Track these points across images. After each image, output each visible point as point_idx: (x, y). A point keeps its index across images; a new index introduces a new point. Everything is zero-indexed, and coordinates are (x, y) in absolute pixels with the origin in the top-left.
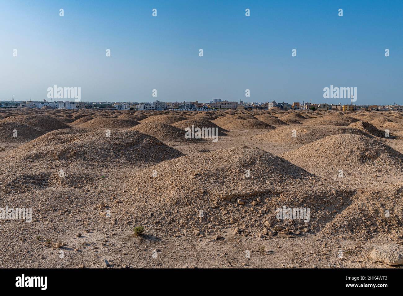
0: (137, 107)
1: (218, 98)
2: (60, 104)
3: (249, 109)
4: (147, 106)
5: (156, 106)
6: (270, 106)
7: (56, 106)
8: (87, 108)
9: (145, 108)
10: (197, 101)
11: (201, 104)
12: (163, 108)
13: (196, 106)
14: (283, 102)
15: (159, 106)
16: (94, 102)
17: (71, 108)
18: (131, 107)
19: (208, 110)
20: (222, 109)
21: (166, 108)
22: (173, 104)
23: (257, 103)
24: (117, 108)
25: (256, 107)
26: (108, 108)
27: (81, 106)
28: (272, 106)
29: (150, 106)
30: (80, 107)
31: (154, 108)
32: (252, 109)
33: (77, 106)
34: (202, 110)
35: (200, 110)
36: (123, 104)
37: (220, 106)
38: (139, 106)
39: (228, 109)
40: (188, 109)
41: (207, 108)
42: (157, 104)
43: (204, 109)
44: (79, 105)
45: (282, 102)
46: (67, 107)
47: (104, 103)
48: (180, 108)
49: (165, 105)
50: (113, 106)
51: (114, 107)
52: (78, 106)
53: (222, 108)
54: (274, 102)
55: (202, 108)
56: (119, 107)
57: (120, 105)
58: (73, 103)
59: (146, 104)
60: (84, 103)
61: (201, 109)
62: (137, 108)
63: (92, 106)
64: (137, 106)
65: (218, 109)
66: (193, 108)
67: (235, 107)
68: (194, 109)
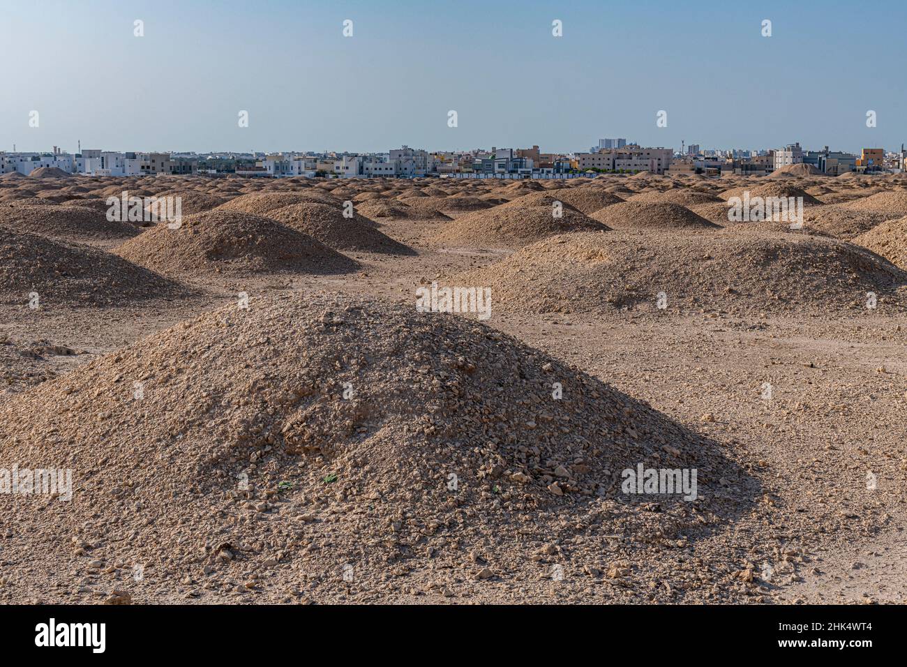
0: (338, 168)
1: (614, 137)
2: (88, 161)
3: (709, 172)
4: (371, 165)
5: (398, 165)
6: (782, 162)
7: (79, 169)
8: (174, 173)
9: (361, 172)
10: (536, 147)
11: (548, 157)
12: (423, 172)
13: (529, 162)
14: (827, 148)
15: (408, 165)
16: (211, 154)
17: (124, 172)
18: (320, 167)
19: (570, 175)
20: (618, 172)
21: (435, 169)
22: (460, 156)
23: (747, 153)
24: (271, 172)
25: (733, 166)
26: (240, 172)
27: (158, 165)
28: (789, 160)
29: (379, 165)
30: (154, 168)
31: (393, 172)
32: (720, 173)
33: (143, 167)
34: (550, 176)
35: (544, 175)
36: (291, 159)
37: (611, 162)
38: (343, 164)
39: (638, 172)
40: (503, 173)
41: (567, 171)
42: (403, 158)
43: (558, 172)
44: (149, 162)
45: (822, 149)
46: (111, 169)
47: (243, 154)
48: (478, 169)
49: (429, 159)
50: (258, 164)
51: (260, 169)
52: (148, 167)
53: (617, 168)
54: (796, 149)
55: (552, 170)
56: (277, 168)
57: (281, 162)
58: (133, 156)
59: (365, 158)
60: (166, 157)
61: (549, 172)
62: (336, 171)
63: (190, 167)
64: (337, 163)
65: (605, 172)
66: (519, 170)
67: (663, 166)
68: (523, 172)
